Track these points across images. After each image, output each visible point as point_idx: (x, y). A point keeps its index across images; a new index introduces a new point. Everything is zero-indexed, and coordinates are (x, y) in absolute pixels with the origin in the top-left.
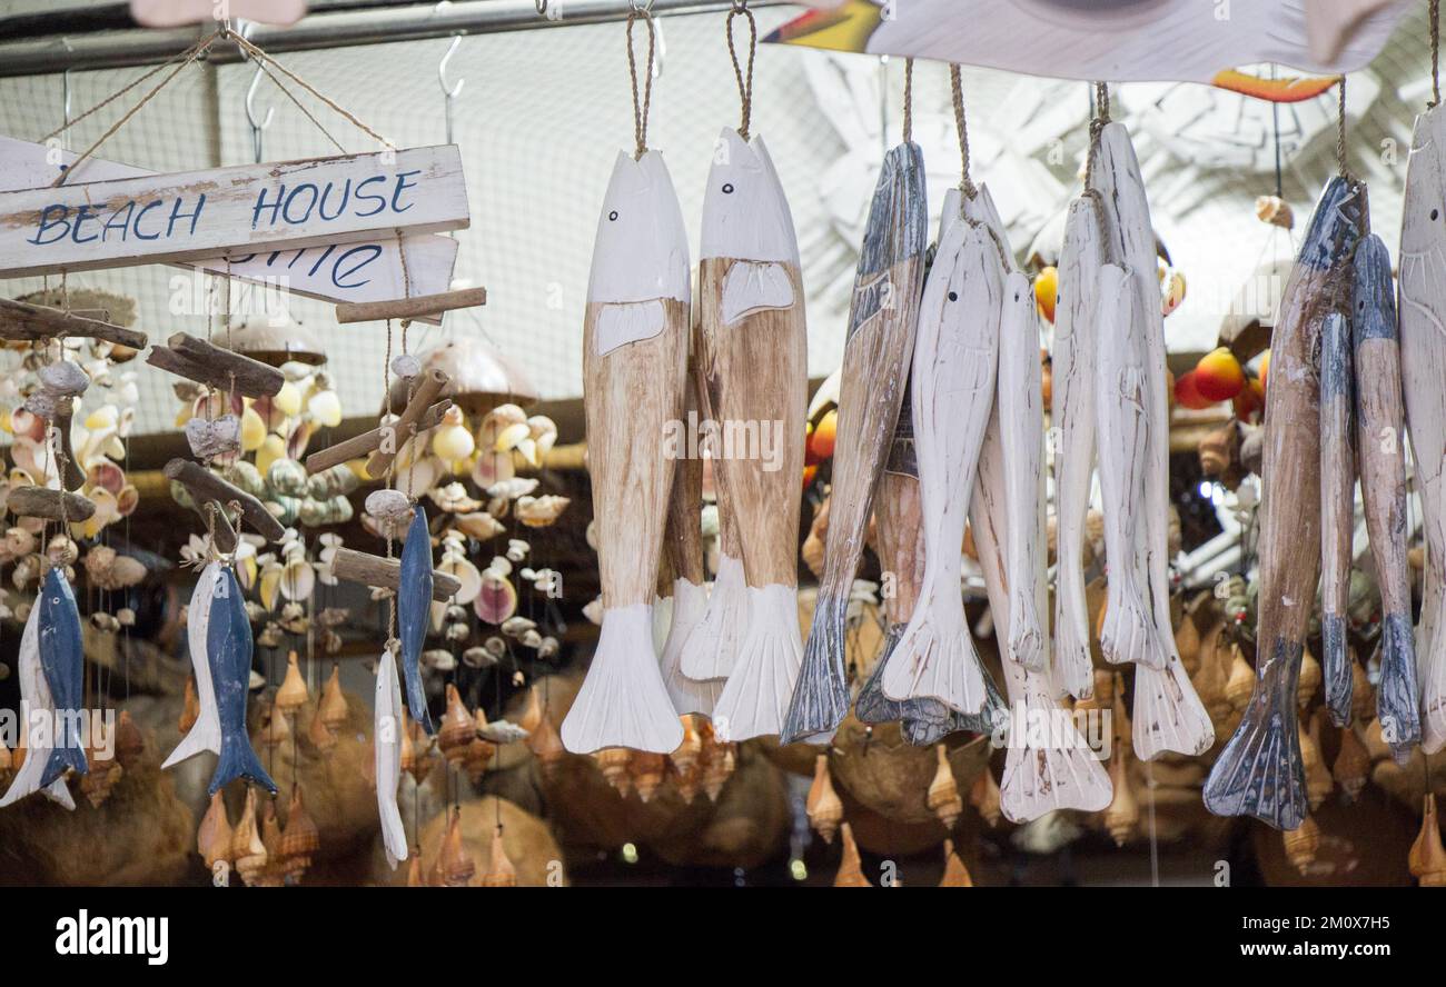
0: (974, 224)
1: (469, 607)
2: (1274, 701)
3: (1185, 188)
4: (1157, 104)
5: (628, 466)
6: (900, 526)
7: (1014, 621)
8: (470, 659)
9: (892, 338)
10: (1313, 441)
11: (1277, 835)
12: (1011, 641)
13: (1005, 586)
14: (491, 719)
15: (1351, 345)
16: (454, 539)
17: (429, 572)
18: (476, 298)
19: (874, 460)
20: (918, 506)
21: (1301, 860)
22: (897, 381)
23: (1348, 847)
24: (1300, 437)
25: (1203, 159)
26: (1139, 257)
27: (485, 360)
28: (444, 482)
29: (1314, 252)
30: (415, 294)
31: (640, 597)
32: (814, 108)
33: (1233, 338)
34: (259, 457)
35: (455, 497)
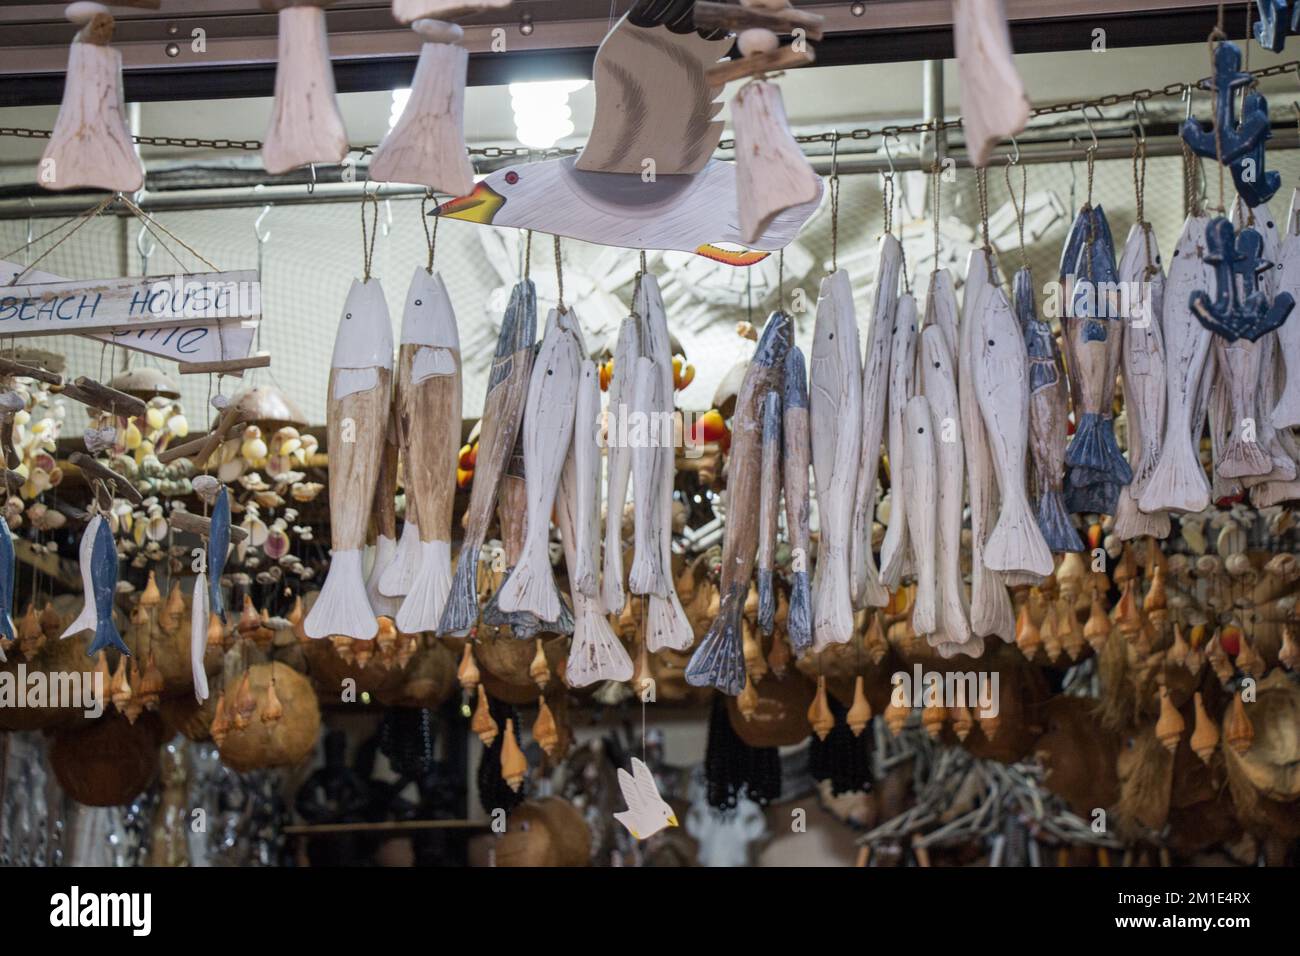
0: (565, 330)
1: (260, 548)
2: (729, 619)
3: (700, 316)
4: (686, 265)
5: (351, 466)
6: (514, 508)
7: (580, 568)
8: (261, 579)
9: (512, 395)
10: (757, 465)
11: (734, 698)
12: (576, 579)
13: (575, 546)
14: (272, 614)
15: (781, 411)
16: (252, 507)
17: (228, 526)
18: (264, 362)
19: (499, 468)
20: (524, 497)
21: (747, 713)
22: (515, 421)
23: (780, 705)
24: (751, 464)
25: (711, 298)
26: (662, 353)
27: (276, 400)
28: (248, 472)
29: (762, 356)
30: (227, 358)
31: (355, 545)
32: (485, 258)
33: (720, 404)
34: (136, 455)
35: (254, 481)
